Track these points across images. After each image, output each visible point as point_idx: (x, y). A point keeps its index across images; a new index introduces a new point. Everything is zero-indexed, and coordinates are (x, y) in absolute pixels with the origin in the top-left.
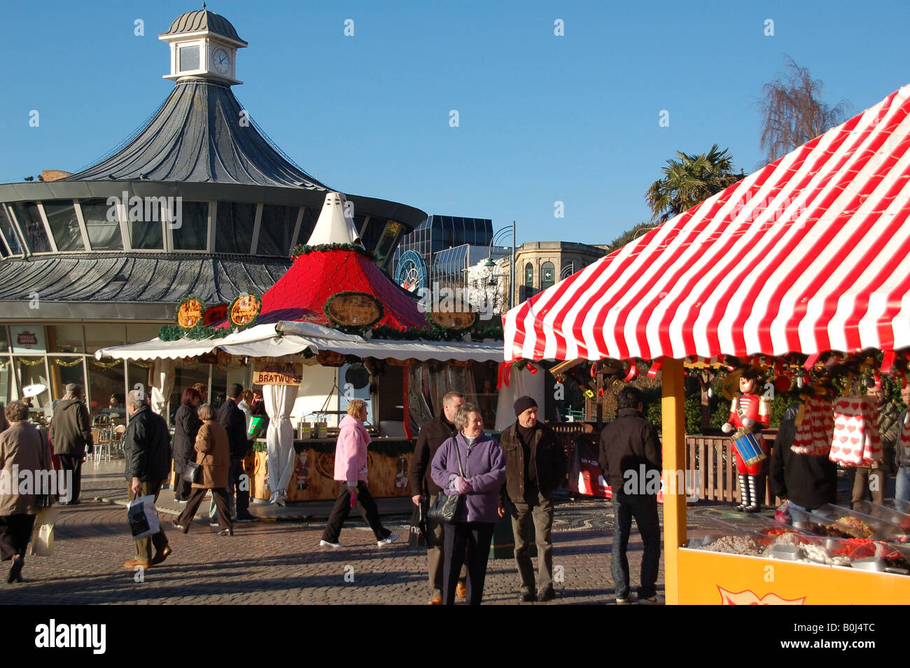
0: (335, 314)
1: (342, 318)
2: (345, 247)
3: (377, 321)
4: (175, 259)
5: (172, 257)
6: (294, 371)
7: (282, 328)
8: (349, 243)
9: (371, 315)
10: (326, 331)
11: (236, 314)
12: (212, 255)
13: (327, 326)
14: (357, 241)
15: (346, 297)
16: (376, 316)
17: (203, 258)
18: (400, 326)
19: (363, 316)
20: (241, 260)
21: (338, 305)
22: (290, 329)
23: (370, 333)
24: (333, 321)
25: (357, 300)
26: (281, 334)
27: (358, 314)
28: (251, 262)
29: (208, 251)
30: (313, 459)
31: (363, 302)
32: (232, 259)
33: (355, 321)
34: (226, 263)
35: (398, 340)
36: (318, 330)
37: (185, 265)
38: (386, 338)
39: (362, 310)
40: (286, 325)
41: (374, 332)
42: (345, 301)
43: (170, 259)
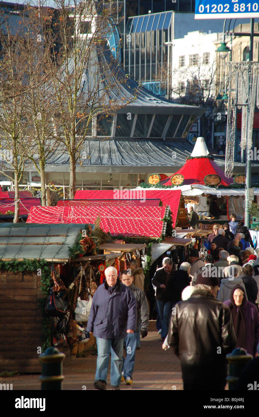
0: (207, 182)
1: (209, 183)
2: (205, 157)
3: (219, 183)
4: (97, 140)
5: (96, 139)
6: (197, 199)
7: (193, 187)
8: (206, 155)
9: (218, 181)
10: (205, 187)
11: (174, 181)
12: (113, 138)
13: (205, 185)
14: (209, 154)
15: (210, 176)
16: (219, 181)
17: (110, 139)
18: (226, 185)
19: (215, 182)
20: (127, 140)
21: (208, 179)
22: (195, 187)
23: (218, 187)
24: (207, 184)
25: (213, 177)
26: (192, 188)
27: (214, 182)
28: (131, 141)
29: (112, 136)
30: (201, 226)
31: (215, 177)
32: (123, 140)
33: (213, 183)
34: (120, 142)
35: (226, 189)
36: (202, 187)
37: (102, 144)
38: (222, 188)
39: (215, 180)
40: (194, 185)
41: (219, 187)
42: (210, 177)
43: (95, 140)
